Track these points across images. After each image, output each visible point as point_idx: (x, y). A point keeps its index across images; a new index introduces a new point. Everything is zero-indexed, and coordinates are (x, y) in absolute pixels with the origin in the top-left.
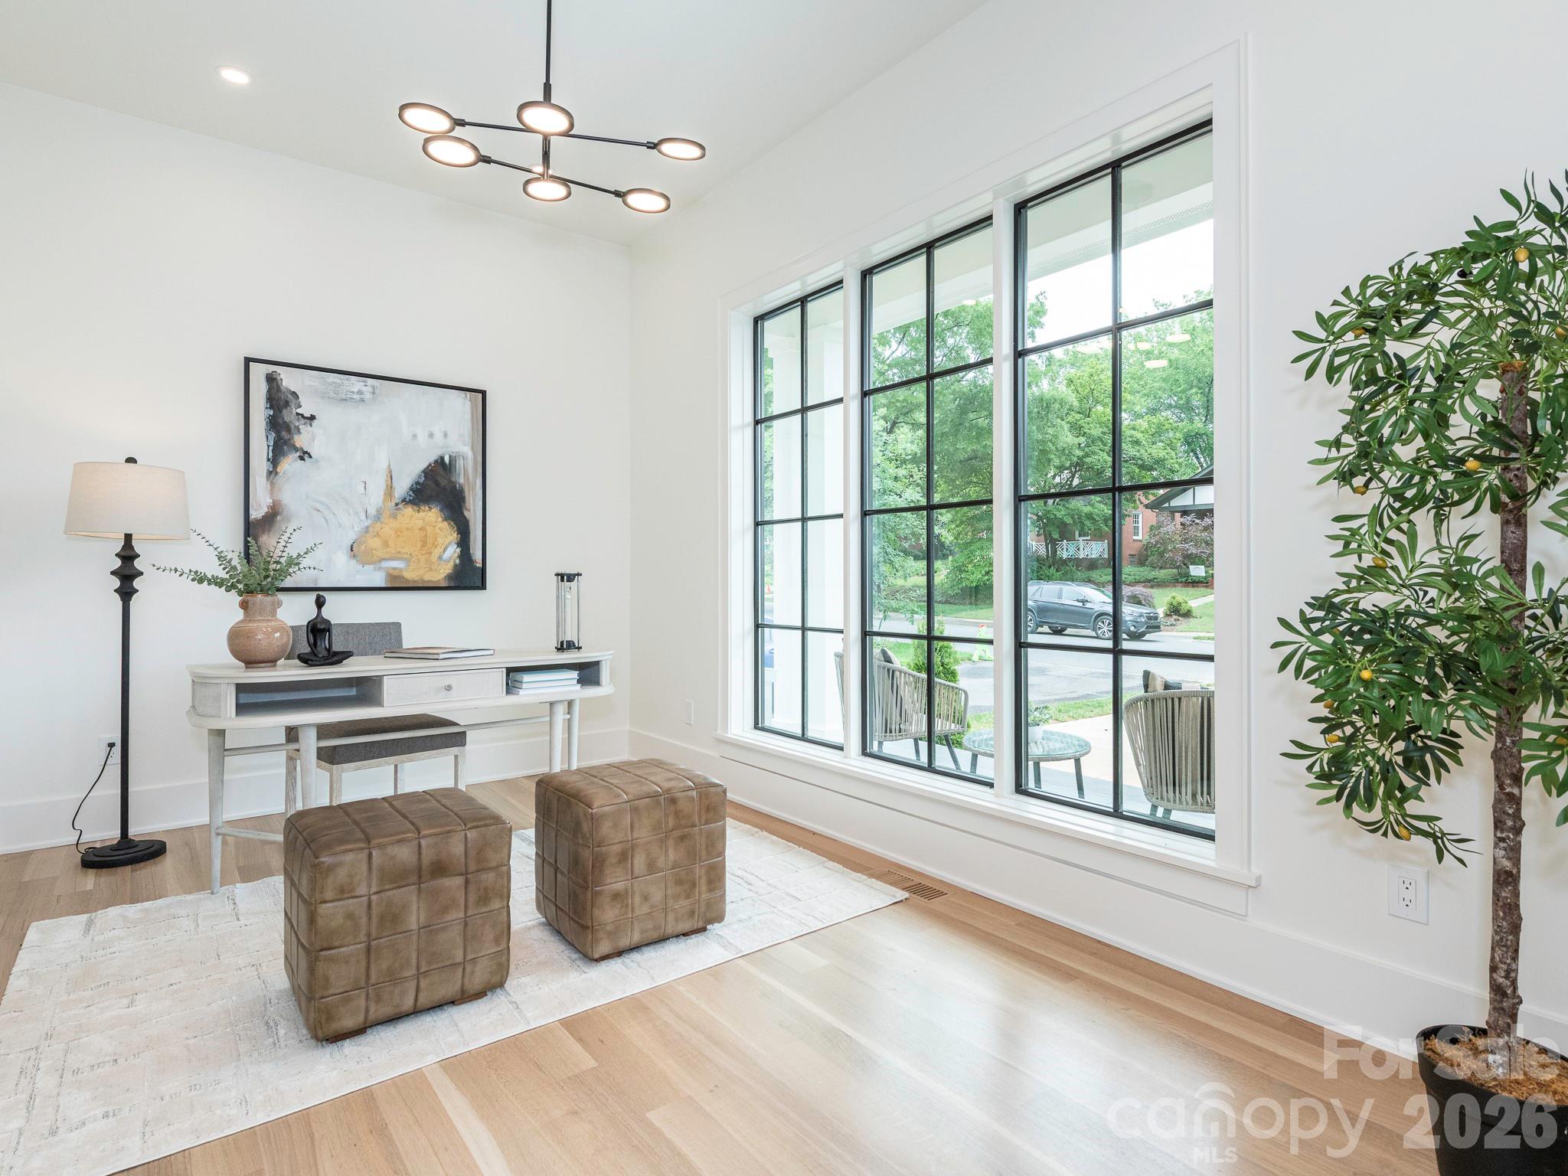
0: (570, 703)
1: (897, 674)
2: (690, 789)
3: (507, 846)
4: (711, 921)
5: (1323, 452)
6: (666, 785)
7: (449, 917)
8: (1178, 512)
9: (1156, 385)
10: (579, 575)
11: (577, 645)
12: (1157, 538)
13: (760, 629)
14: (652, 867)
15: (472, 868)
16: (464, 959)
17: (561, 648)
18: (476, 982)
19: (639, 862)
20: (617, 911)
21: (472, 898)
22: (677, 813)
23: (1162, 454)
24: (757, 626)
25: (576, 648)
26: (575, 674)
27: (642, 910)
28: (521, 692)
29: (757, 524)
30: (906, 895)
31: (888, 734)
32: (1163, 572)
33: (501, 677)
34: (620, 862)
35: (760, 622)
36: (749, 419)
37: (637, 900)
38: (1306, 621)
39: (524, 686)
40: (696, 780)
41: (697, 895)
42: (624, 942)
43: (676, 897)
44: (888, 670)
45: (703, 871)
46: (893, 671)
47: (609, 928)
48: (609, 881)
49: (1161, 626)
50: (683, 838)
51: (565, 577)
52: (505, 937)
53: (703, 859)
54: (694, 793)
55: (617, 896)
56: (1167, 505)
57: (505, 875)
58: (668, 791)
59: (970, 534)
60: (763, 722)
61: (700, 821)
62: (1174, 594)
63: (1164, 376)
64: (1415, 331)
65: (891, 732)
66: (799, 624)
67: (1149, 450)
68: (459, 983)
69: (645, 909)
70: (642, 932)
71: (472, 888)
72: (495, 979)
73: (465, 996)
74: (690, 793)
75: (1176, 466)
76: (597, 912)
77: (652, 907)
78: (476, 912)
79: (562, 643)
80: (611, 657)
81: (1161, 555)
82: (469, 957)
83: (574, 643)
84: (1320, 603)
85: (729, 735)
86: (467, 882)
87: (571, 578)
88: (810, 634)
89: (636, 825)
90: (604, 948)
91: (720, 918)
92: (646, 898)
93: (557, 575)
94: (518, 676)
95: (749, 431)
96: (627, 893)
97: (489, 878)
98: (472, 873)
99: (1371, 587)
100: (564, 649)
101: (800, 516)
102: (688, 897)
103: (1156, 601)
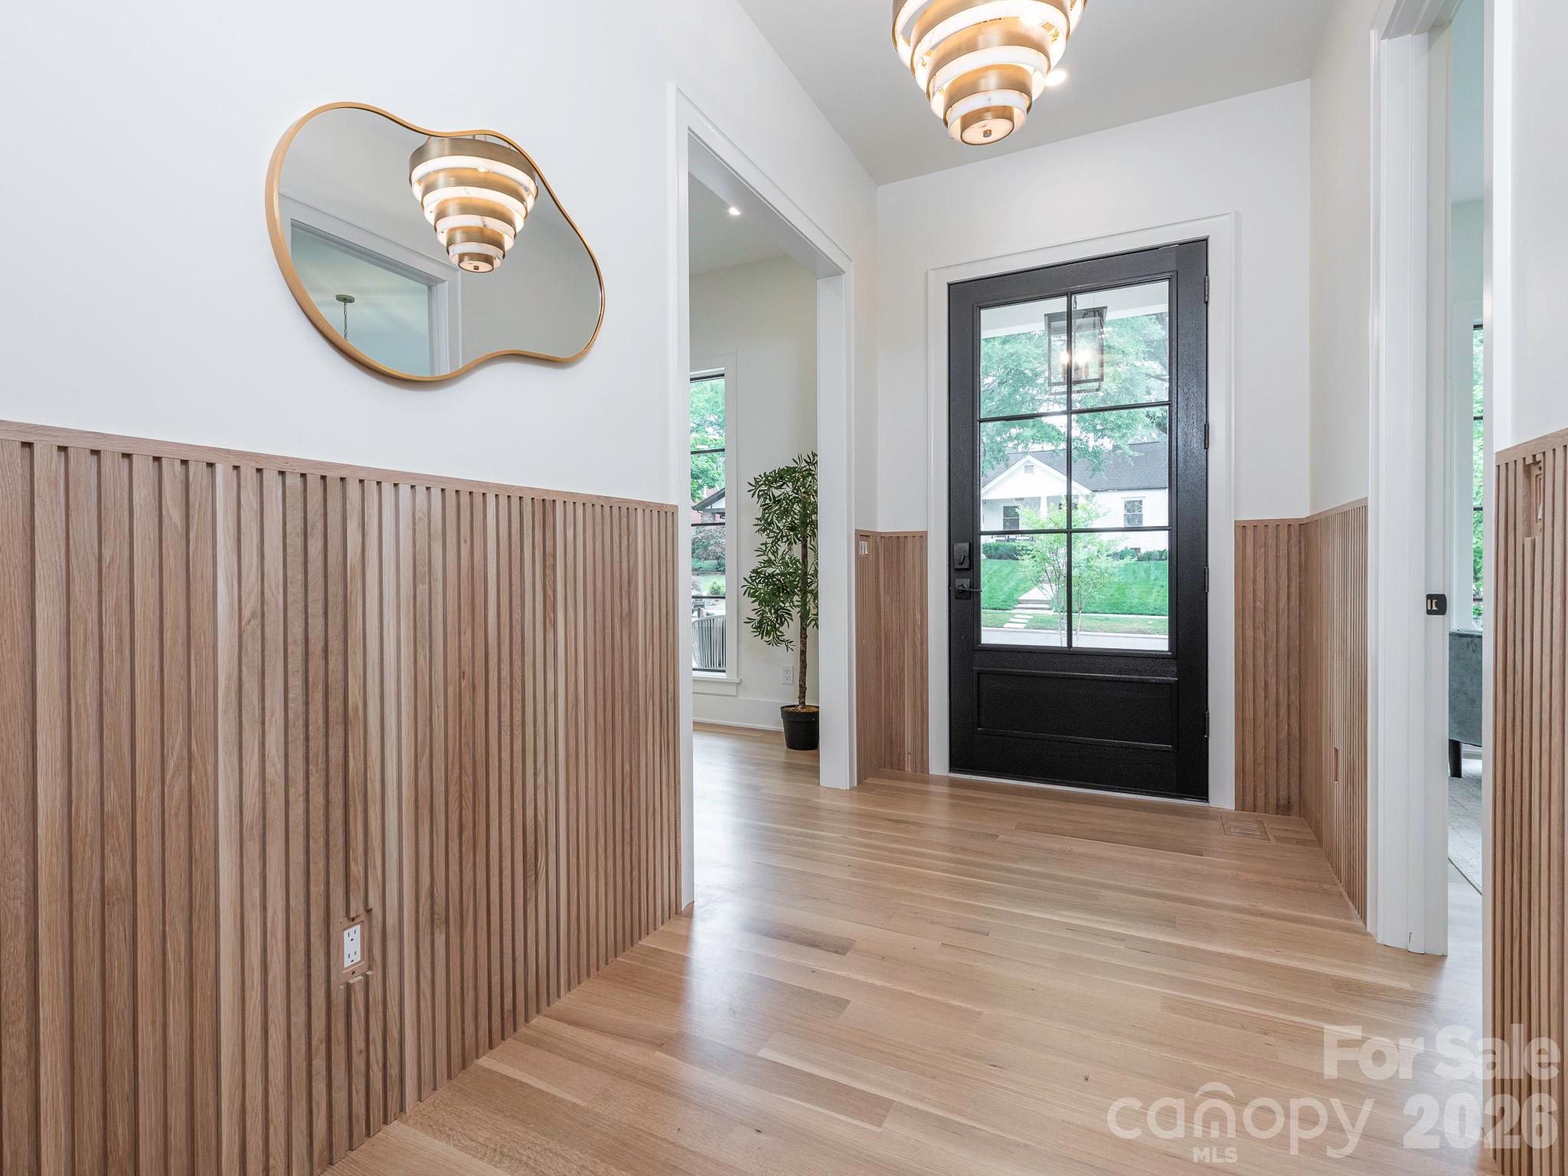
5: (756, 522)
8: (718, 513)
9: (701, 404)
12: (702, 534)
23: (706, 466)
32: (706, 562)
38: (751, 577)
49: (706, 606)
56: (709, 507)
62: (715, 580)
63: (707, 398)
64: (780, 487)
67: (696, 462)
75: (716, 475)
81: (706, 548)
84: (754, 571)
99: (770, 566)
103: (701, 586)
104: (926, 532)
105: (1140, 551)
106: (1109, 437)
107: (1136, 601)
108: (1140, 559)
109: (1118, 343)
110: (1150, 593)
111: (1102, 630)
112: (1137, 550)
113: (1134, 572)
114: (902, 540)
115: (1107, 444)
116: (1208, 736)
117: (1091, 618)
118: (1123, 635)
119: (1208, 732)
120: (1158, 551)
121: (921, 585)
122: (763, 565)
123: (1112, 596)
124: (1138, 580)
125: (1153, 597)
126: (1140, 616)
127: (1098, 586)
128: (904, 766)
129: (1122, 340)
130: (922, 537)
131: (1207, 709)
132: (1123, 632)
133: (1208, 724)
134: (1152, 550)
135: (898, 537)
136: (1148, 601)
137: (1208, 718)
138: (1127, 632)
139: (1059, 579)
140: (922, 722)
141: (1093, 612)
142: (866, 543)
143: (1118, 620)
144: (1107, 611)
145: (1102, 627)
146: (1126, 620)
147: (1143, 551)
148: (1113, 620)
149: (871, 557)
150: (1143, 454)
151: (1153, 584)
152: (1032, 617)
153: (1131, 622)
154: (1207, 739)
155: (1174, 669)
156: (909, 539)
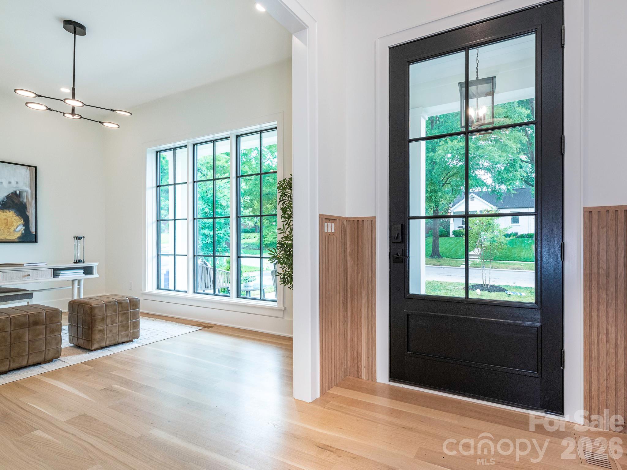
0: (79, 281)
1: (209, 269)
2: (128, 300)
3: (61, 317)
4: (134, 338)
6: (119, 299)
7: (39, 337)
10: (84, 237)
11: (83, 261)
13: (159, 256)
14: (113, 322)
15: (48, 323)
16: (45, 349)
17: (76, 262)
18: (49, 357)
19: (109, 321)
20: (100, 335)
21: (48, 332)
22: (122, 306)
24: (158, 255)
25: (82, 262)
26: (82, 271)
27: (109, 335)
28: (60, 277)
29: (158, 221)
30: (202, 328)
31: (206, 288)
33: (51, 272)
34: (101, 321)
35: (159, 253)
36: (154, 185)
37: (108, 332)
39: (61, 275)
40: (129, 298)
41: (129, 330)
42: (103, 344)
43: (122, 331)
44: (206, 268)
45: (131, 323)
46: (208, 268)
47: (97, 340)
48: (97, 327)
50: (124, 314)
51: (78, 238)
52: (60, 344)
53: (131, 320)
54: (129, 301)
55: (100, 331)
57: (60, 325)
58: (119, 300)
59: (268, 223)
60: (160, 287)
61: (130, 308)
65: (207, 287)
66: (173, 254)
68: (44, 356)
69: (111, 335)
70: (109, 341)
71: (48, 329)
72: (57, 355)
73: (45, 361)
74: (127, 301)
76: (93, 336)
77: (113, 334)
78: (49, 336)
79: (77, 260)
80: (97, 265)
82: (47, 349)
83: (81, 260)
85: (146, 291)
86: (46, 327)
87: (80, 238)
88: (177, 257)
89: (107, 310)
90: (96, 346)
91: (138, 337)
92: (111, 331)
93: (74, 237)
94: (58, 272)
95: (155, 190)
96: (104, 329)
97: (54, 326)
98: (48, 324)
100: (78, 262)
101: (173, 219)
102: (126, 331)
104: (375, 217)
105: (518, 234)
106: (505, 184)
107: (516, 255)
108: (518, 237)
109: (509, 143)
110: (522, 252)
111: (502, 268)
112: (517, 233)
113: (516, 243)
114: (360, 223)
115: (503, 187)
116: (564, 368)
117: (497, 263)
118: (511, 270)
119: (564, 365)
120: (526, 234)
121: (372, 252)
122: (284, 239)
123: (506, 253)
124: (517, 246)
125: (523, 254)
126: (518, 262)
127: (499, 249)
128: (361, 375)
129: (510, 142)
130: (372, 221)
131: (563, 347)
132: (511, 269)
133: (564, 359)
134: (523, 234)
135: (358, 221)
136: (521, 255)
137: (564, 355)
138: (512, 269)
139: (481, 246)
140: (372, 346)
141: (498, 260)
142: (333, 224)
143: (508, 263)
144: (504, 260)
145: (502, 267)
146: (512, 264)
147: (519, 234)
148: (507, 264)
149: (337, 234)
150: (518, 193)
151: (523, 248)
152: (472, 262)
153: (514, 264)
154: (563, 370)
155: (539, 317)
156: (365, 223)
